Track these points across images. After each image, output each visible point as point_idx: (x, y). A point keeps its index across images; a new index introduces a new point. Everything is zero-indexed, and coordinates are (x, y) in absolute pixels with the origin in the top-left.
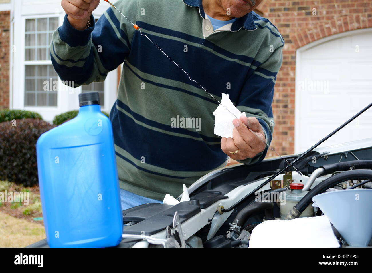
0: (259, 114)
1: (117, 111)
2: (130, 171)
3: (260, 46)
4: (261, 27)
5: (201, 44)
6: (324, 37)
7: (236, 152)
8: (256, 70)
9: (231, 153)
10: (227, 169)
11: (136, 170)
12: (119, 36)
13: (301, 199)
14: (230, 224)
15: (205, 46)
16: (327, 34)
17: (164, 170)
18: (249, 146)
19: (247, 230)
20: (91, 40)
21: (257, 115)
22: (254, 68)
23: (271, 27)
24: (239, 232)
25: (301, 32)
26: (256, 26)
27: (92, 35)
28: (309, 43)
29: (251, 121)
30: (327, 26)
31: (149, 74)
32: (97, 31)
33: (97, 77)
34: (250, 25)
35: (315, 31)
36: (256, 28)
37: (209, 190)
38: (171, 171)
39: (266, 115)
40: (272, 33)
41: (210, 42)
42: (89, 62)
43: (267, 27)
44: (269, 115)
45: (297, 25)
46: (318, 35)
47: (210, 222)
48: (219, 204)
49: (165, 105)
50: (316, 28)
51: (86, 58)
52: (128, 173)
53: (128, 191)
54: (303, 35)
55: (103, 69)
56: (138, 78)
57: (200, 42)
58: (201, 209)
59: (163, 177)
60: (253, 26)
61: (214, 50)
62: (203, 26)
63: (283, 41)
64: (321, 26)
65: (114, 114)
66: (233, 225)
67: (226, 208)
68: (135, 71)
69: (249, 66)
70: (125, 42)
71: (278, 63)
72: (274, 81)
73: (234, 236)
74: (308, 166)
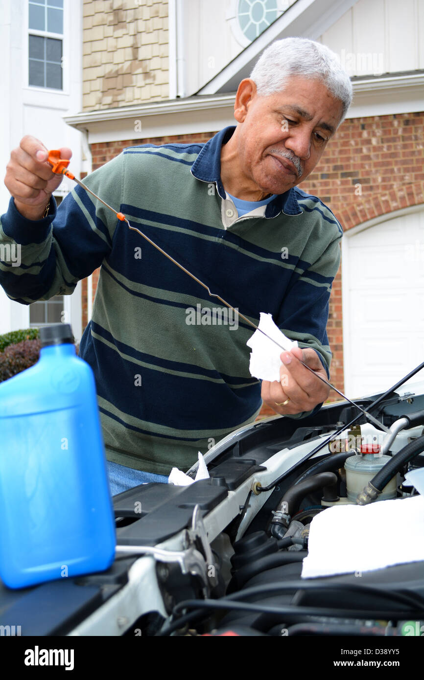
0: (309, 341)
1: (93, 339)
2: (113, 431)
3: (308, 238)
4: (308, 209)
5: (220, 237)
6: (381, 214)
7: (286, 403)
8: (304, 275)
9: (277, 404)
10: (262, 425)
11: (123, 429)
12: (93, 226)
13: (381, 468)
14: (273, 512)
15: (226, 240)
16: (384, 211)
17: (166, 429)
18: (306, 393)
19: (298, 520)
20: (51, 234)
21: (306, 343)
22: (300, 271)
23: (322, 208)
24: (287, 523)
25: (347, 209)
26: (301, 209)
27: (52, 226)
28: (358, 224)
29: (308, 355)
30: (384, 199)
31: (141, 285)
32: (61, 219)
33: (61, 288)
34: (291, 207)
35: (367, 206)
36: (301, 212)
37: (235, 458)
38: (178, 430)
39: (319, 342)
40: (325, 218)
41: (233, 234)
42: (49, 267)
43: (317, 209)
44: (323, 341)
45: (341, 198)
46: (372, 212)
47: (242, 510)
48: (254, 479)
49: (167, 330)
50: (368, 202)
51: (44, 262)
52: (111, 435)
53: (112, 462)
54: (350, 213)
55: (69, 277)
56: (124, 290)
57: (218, 235)
58: (228, 492)
59: (164, 439)
60: (296, 209)
61: (240, 246)
62: (222, 210)
63: (341, 230)
64: (376, 199)
65: (87, 344)
66: (277, 514)
67: (264, 486)
68: (118, 279)
69: (292, 269)
70: (103, 236)
71: (335, 263)
72: (328, 290)
73: (280, 531)
74: (383, 414)
